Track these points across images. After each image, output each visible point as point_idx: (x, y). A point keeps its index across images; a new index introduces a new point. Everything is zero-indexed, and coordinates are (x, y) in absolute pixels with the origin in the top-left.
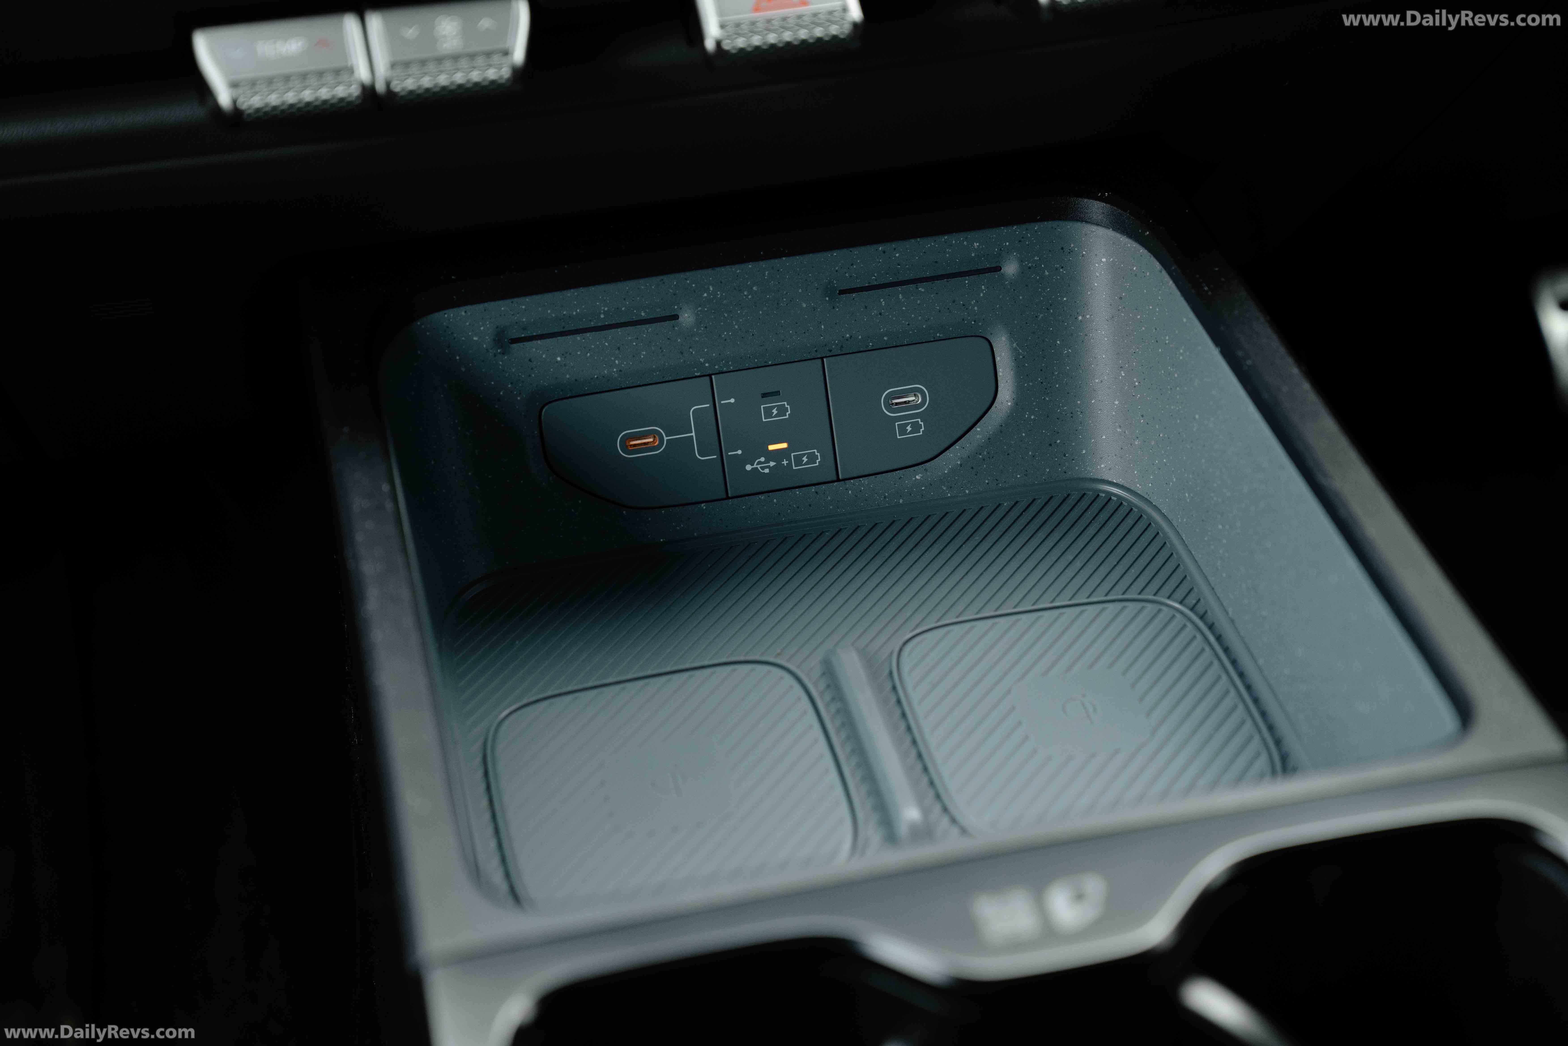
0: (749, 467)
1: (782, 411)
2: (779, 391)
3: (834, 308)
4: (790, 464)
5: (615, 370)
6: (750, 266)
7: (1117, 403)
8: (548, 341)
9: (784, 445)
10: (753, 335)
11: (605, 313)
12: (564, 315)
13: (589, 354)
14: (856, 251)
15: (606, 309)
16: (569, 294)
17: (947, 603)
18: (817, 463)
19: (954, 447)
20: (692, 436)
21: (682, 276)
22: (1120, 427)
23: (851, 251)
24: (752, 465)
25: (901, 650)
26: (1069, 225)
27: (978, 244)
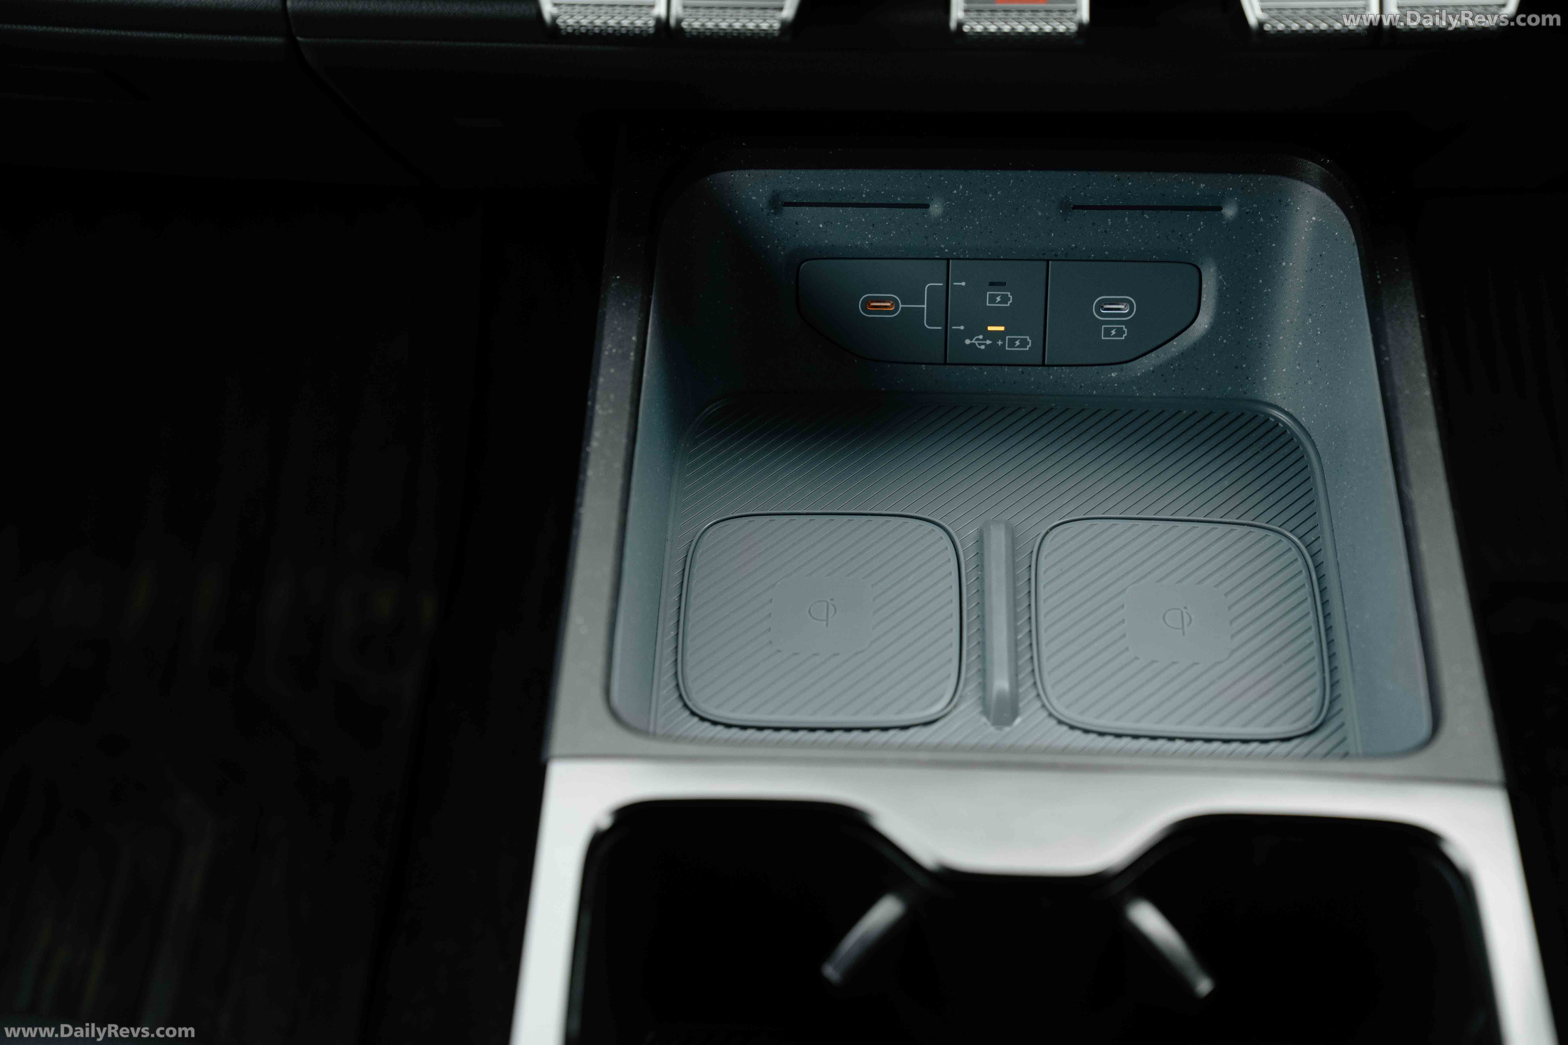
0: (968, 342)
1: (1005, 299)
2: (1006, 283)
3: (1065, 220)
4: (1004, 345)
5: (867, 242)
6: (998, 173)
7: (1300, 343)
8: (815, 208)
9: (1002, 328)
10: (990, 232)
11: (867, 194)
12: (832, 190)
13: (847, 226)
14: (1094, 174)
15: (868, 190)
16: (838, 173)
17: (1100, 498)
18: (1028, 347)
19: (1150, 354)
20: (924, 308)
21: (937, 172)
22: (1299, 365)
23: (1089, 174)
24: (971, 340)
25: (1047, 533)
26: (1290, 182)
27: (1204, 185)
